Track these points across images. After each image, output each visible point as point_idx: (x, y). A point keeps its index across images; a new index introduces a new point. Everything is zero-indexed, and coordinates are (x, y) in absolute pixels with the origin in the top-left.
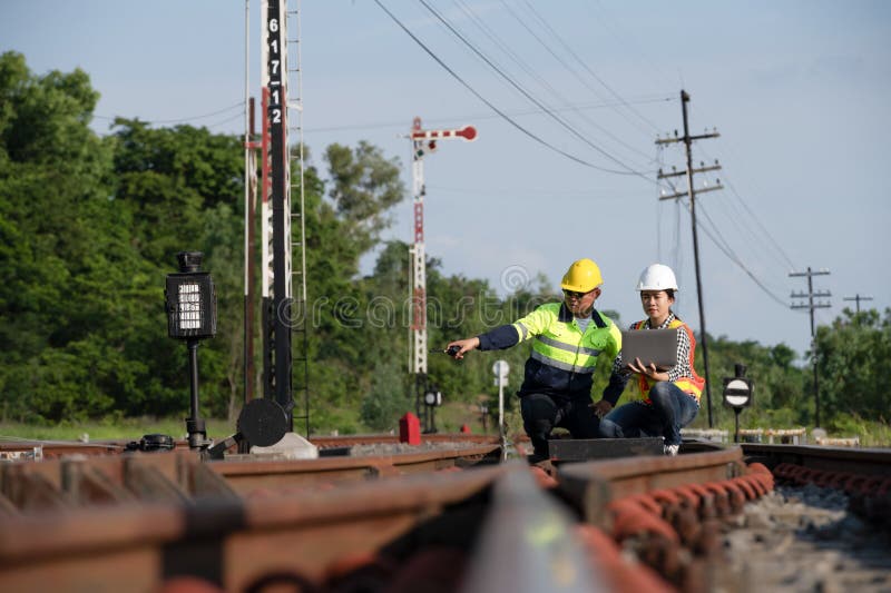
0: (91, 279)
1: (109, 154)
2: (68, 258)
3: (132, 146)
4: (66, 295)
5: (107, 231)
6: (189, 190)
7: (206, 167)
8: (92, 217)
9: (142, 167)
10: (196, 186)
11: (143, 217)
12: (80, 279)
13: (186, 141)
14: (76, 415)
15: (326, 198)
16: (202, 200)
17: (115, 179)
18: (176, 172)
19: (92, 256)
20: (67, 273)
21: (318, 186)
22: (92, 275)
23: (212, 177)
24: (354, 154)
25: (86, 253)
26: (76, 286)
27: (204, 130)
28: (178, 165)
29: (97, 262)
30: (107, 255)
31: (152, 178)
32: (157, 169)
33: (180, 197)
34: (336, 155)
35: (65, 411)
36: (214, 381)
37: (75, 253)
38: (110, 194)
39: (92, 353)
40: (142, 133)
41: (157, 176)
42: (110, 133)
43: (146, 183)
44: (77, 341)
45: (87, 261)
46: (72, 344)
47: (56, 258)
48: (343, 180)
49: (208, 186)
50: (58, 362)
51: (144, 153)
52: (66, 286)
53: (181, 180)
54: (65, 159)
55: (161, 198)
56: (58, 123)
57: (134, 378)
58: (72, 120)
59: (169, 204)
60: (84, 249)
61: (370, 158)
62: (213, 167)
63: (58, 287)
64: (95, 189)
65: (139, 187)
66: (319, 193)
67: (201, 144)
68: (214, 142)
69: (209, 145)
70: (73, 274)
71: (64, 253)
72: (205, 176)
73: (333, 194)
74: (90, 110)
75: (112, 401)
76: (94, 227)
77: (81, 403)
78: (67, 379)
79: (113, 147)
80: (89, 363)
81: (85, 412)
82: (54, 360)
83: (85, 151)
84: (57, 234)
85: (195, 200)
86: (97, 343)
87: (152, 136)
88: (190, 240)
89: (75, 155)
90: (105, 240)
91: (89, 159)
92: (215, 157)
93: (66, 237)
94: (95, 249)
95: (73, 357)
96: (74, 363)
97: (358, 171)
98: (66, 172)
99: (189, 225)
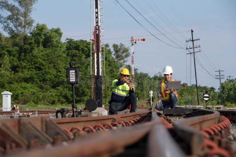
0: (61, 74)
1: (65, 46)
2: (56, 69)
3: (70, 44)
4: (56, 77)
5: (64, 63)
6: (83, 54)
7: (86, 49)
8: (61, 60)
9: (72, 49)
10: (84, 53)
11: (73, 60)
12: (59, 73)
13: (82, 43)
14: (58, 103)
15: (113, 56)
16: (85, 56)
17: (66, 52)
18: (80, 50)
19: (61, 69)
20: (56, 72)
21: (111, 53)
22: (61, 73)
23: (87, 51)
24: (119, 46)
25: (60, 68)
26: (58, 75)
27: (86, 41)
28: (80, 48)
29: (62, 70)
30: (65, 68)
31: (74, 51)
32: (76, 50)
33: (81, 55)
34: (115, 46)
35: (55, 102)
36: (88, 96)
37: (57, 68)
38: (65, 55)
39: (61, 90)
40: (72, 41)
41: (76, 51)
42: (65, 42)
43: (73, 53)
44: (58, 87)
45: (60, 70)
46: (57, 88)
47: (53, 69)
48: (117, 52)
49: (87, 53)
50: (54, 92)
51: (73, 46)
52: (55, 75)
53: (81, 52)
54: (55, 47)
55: (76, 56)
56: (54, 40)
57: (71, 95)
58: (57, 39)
59: (78, 57)
60: (60, 67)
61: (123, 47)
62: (88, 49)
63: (54, 75)
64: (62, 54)
65: (72, 53)
66: (111, 55)
67: (85, 44)
68: (88, 43)
69: (87, 44)
70: (57, 72)
71: (55, 68)
72: (86, 51)
73: (114, 55)
74: (61, 36)
75: (66, 100)
76: (62, 62)
77: (59, 101)
78: (56, 96)
79: (66, 44)
80: (60, 92)
81: (60, 103)
82: (53, 91)
83: (60, 46)
84: (53, 64)
85: (84, 56)
86: (62, 88)
87: (74, 42)
88: (83, 65)
89: (58, 46)
90: (64, 65)
91: (61, 47)
92: (88, 47)
93: (55, 64)
94: (62, 67)
95: (57, 91)
96: (57, 92)
97: (120, 50)
98: (56, 50)
99: (83, 62)
